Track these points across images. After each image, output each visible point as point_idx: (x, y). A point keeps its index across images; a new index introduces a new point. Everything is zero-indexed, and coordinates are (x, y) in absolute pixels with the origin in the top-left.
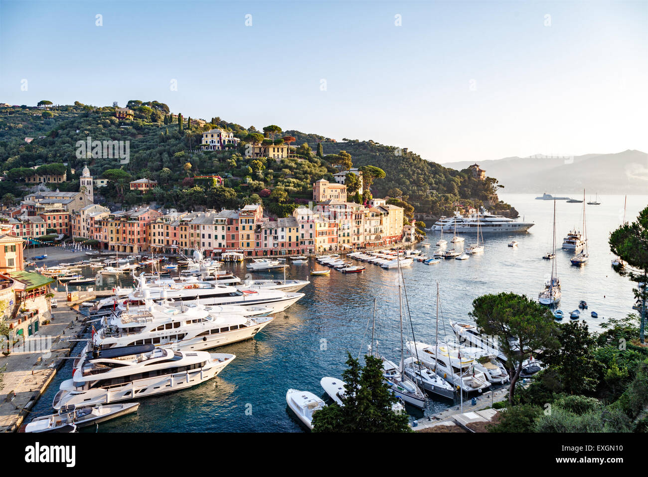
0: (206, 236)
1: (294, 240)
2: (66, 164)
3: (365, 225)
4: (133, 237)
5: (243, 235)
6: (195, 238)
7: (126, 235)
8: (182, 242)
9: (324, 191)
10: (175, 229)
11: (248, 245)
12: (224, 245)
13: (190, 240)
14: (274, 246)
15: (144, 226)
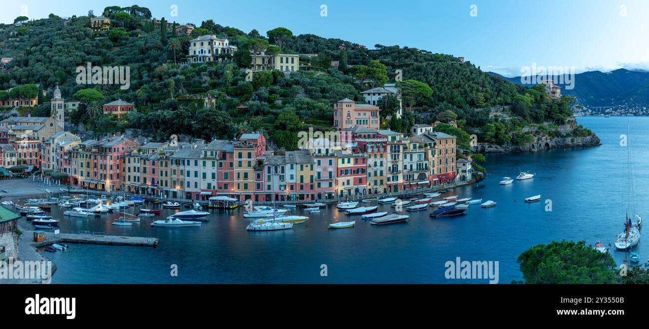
0: (192, 174)
1: (307, 180)
2: (38, 85)
3: (404, 160)
4: (105, 172)
5: (239, 173)
6: (178, 176)
7: (97, 170)
8: (162, 181)
9: (349, 115)
10: (154, 164)
11: (246, 186)
12: (214, 186)
13: (171, 178)
14: (280, 189)
15: (118, 159)
